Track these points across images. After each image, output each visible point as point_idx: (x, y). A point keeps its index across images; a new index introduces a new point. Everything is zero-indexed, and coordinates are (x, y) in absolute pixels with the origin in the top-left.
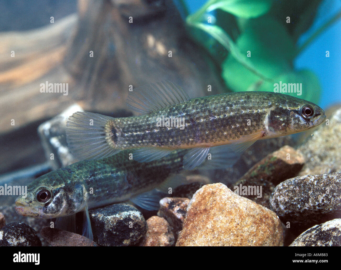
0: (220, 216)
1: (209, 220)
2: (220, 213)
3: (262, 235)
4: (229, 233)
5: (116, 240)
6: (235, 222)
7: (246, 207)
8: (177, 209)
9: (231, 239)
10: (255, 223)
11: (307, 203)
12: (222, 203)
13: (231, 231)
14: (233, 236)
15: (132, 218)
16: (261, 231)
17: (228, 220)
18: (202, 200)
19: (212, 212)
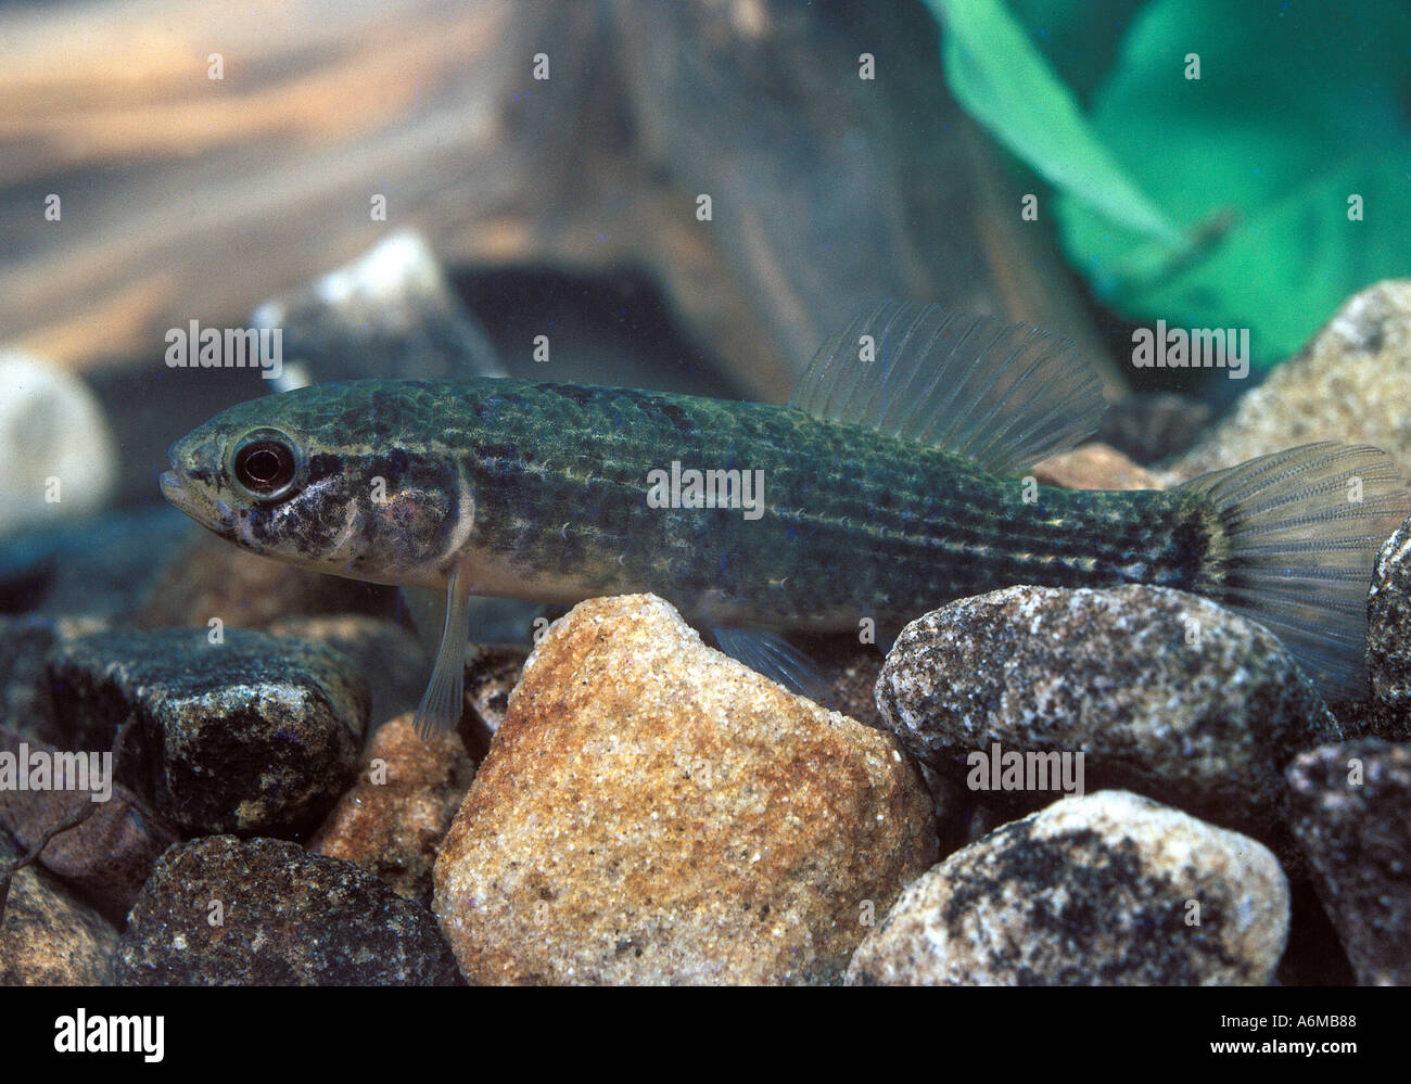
0: (613, 738)
1: (566, 752)
2: (614, 724)
3: (796, 832)
4: (642, 812)
5: (209, 798)
6: (676, 765)
7: (728, 706)
8: (491, 693)
9: (650, 837)
10: (765, 775)
11: (994, 711)
12: (627, 683)
13: (655, 803)
14: (662, 827)
15: (264, 715)
16: (790, 813)
17: (646, 757)
18: (556, 663)
19: (584, 716)
